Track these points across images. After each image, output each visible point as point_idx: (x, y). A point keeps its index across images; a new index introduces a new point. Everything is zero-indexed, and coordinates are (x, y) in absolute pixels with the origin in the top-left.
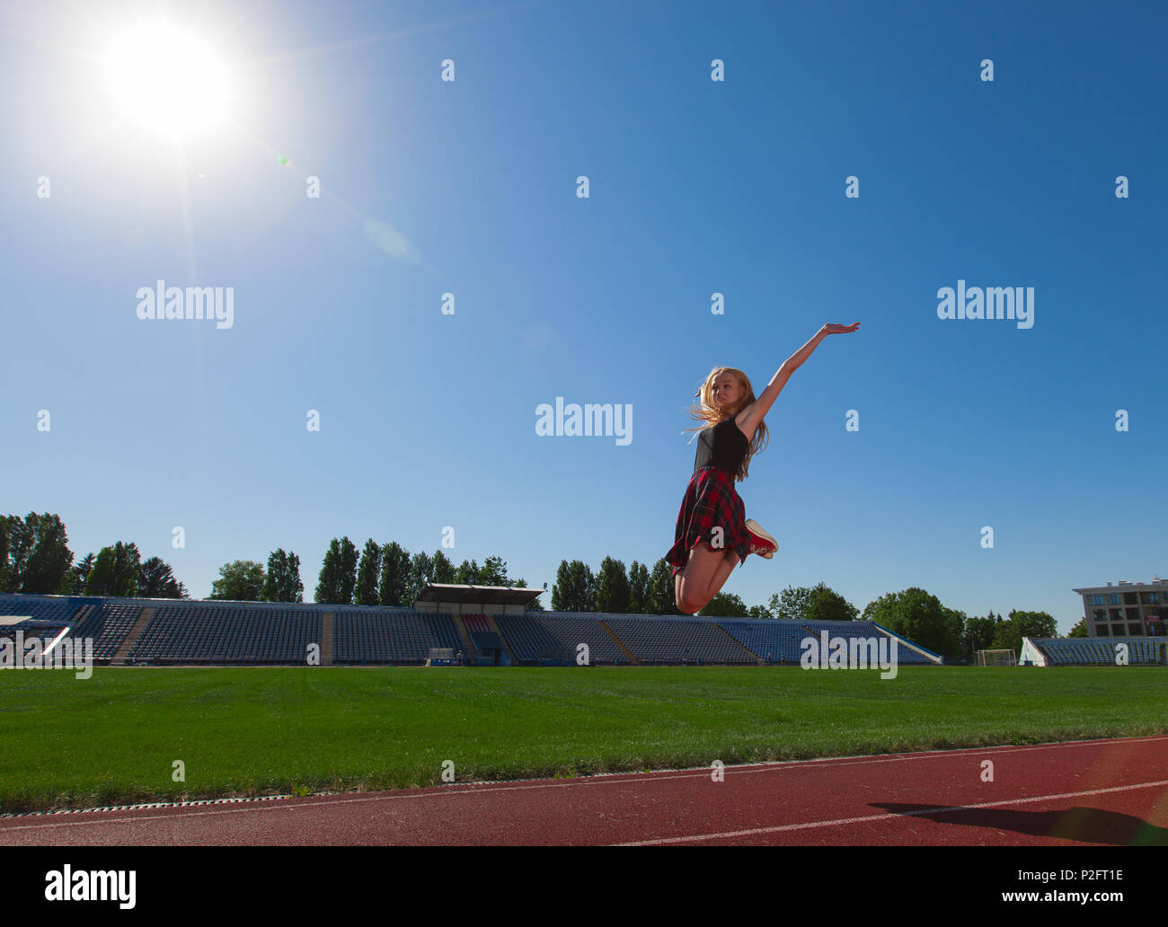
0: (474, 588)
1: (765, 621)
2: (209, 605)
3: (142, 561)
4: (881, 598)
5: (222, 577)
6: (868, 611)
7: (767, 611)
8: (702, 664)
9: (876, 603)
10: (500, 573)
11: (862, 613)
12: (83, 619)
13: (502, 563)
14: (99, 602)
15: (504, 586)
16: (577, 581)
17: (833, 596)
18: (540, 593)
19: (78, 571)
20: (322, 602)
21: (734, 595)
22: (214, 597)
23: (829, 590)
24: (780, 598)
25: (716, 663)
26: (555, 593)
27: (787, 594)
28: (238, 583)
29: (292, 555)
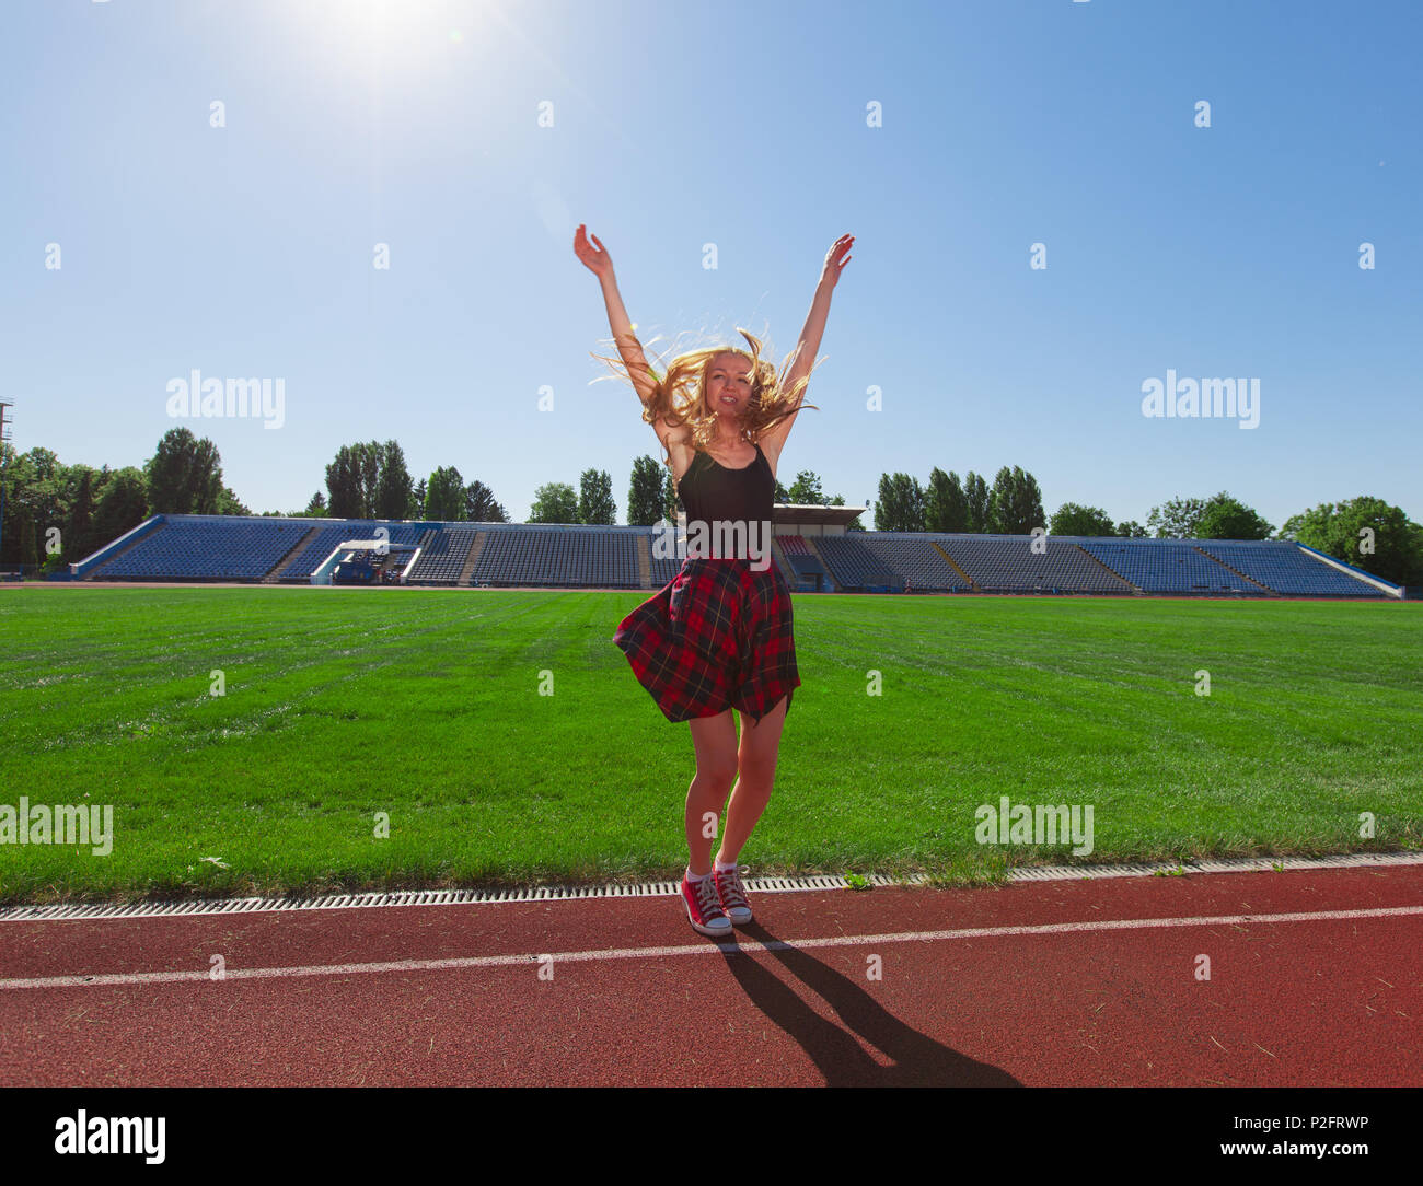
0: (788, 508)
1: (1139, 541)
2: (527, 528)
3: (466, 484)
4: (1309, 510)
5: (539, 500)
6: (1288, 527)
7: (1142, 528)
8: (1060, 592)
9: (1302, 517)
10: (814, 489)
11: (1280, 529)
12: (429, 543)
13: (816, 478)
14: (439, 527)
15: (820, 504)
16: (904, 496)
17: (1238, 509)
18: (861, 511)
19: (417, 496)
20: (634, 525)
21: (1098, 509)
22: (534, 521)
23: (1232, 501)
24: (1161, 513)
25: (1077, 592)
26: (879, 511)
27: (1172, 508)
28: (555, 506)
29: (604, 475)
